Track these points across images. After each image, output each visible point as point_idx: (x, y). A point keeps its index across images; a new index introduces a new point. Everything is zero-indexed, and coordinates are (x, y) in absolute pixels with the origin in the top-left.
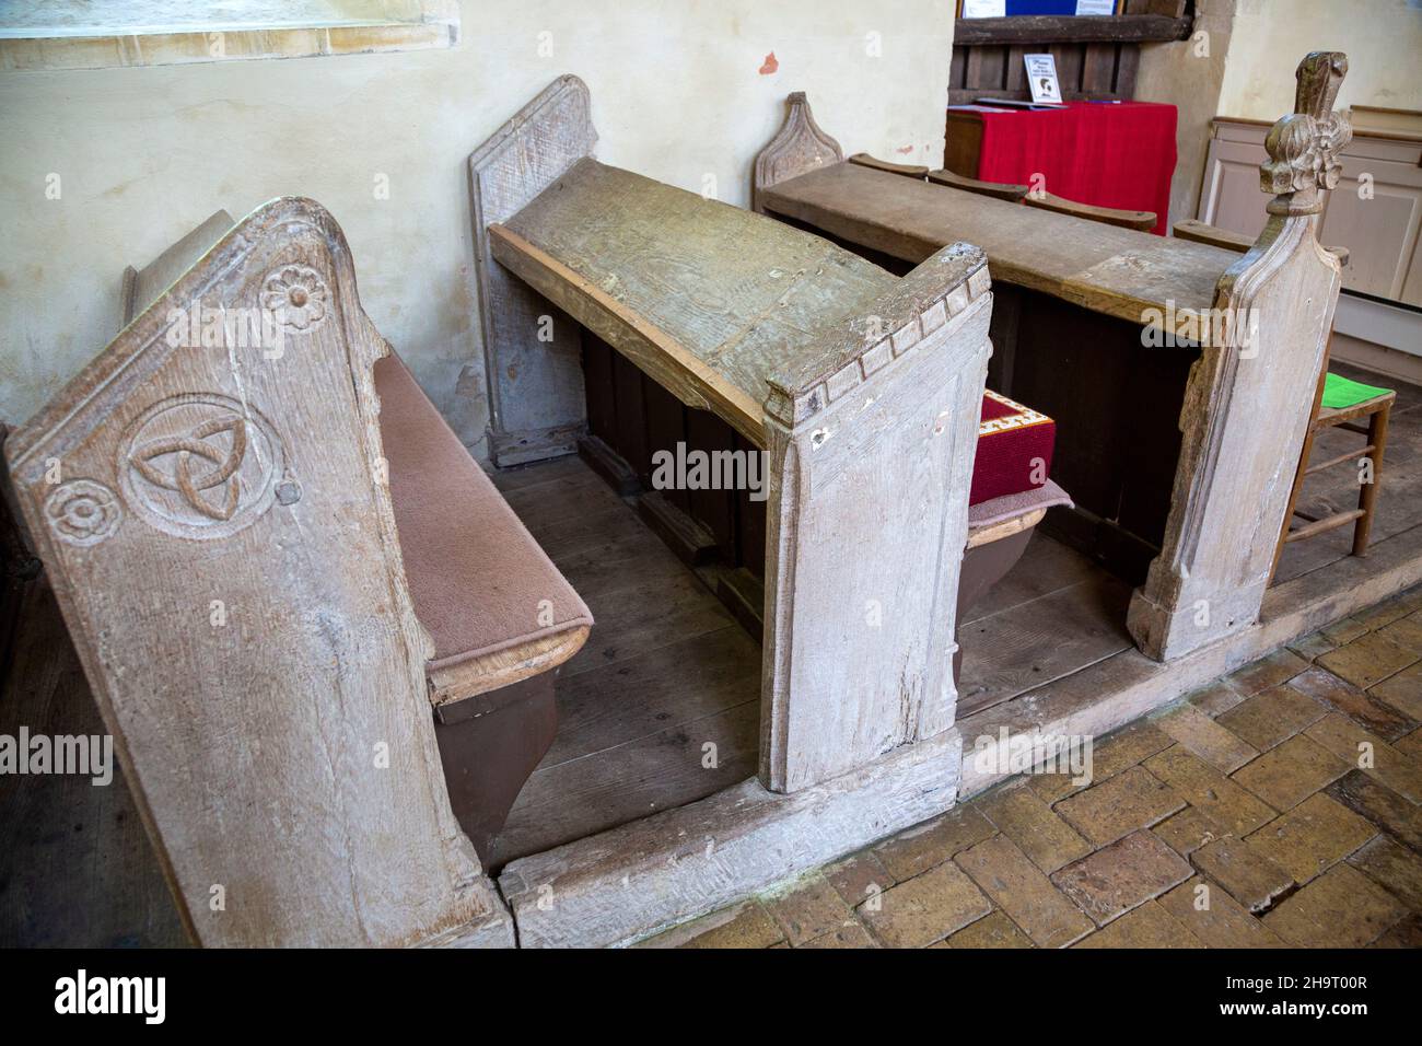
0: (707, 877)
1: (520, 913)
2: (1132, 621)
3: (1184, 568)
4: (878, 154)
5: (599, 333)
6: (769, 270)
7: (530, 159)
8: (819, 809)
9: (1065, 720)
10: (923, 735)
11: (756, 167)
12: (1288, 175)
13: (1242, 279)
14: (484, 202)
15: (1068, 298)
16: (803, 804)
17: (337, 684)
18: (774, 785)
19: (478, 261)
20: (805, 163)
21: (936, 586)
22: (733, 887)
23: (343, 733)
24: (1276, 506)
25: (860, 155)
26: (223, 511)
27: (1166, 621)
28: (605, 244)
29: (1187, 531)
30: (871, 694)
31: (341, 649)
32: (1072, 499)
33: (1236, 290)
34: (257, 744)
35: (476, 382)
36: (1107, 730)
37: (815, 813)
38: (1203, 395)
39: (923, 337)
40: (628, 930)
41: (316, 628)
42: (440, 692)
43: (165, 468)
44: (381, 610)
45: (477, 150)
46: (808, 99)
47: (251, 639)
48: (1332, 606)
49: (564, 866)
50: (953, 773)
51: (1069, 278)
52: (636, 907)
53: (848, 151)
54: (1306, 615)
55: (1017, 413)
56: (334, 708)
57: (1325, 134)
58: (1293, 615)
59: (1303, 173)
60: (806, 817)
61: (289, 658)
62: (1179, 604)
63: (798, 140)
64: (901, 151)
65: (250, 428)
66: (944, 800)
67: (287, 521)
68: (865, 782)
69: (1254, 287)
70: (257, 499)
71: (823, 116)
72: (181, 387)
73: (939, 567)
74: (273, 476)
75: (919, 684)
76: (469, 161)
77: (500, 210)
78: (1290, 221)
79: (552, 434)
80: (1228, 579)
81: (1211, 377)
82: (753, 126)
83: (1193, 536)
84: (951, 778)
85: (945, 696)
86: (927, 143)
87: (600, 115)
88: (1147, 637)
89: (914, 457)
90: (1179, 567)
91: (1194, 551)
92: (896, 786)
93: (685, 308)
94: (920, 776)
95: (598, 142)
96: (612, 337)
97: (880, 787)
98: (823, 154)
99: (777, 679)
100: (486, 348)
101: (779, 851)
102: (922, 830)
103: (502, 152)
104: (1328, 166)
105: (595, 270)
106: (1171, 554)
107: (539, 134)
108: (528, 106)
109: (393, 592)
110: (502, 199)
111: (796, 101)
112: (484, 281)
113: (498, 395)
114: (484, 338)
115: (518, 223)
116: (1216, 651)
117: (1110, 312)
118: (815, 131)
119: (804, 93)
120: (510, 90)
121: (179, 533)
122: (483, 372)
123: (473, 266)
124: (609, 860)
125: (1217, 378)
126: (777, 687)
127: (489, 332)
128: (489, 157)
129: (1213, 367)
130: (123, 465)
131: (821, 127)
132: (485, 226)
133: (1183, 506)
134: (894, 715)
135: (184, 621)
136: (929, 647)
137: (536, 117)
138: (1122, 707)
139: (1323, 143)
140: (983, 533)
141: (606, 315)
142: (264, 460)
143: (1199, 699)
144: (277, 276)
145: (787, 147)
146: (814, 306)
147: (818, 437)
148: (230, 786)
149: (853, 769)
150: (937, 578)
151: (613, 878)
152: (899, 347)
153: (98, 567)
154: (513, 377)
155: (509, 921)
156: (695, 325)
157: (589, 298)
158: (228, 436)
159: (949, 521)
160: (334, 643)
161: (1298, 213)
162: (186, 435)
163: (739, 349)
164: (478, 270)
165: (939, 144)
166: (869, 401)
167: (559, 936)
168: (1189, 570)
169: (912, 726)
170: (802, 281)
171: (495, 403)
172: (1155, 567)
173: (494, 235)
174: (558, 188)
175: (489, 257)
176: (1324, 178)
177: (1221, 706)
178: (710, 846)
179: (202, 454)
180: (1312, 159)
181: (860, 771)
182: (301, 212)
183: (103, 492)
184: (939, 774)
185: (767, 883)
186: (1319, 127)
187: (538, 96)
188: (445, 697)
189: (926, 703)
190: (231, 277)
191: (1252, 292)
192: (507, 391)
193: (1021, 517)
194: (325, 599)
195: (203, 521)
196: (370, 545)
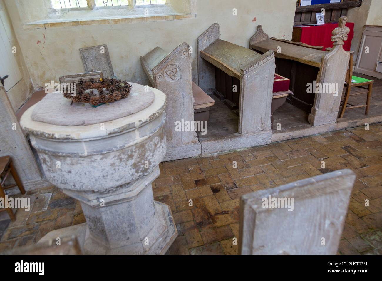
0: (229, 145)
1: (202, 143)
2: (309, 119)
3: (317, 108)
4: (277, 37)
5: (218, 67)
6: (245, 56)
7: (208, 39)
8: (247, 137)
9: (292, 132)
10: (265, 129)
11: (251, 40)
12: (335, 38)
13: (326, 56)
14: (199, 46)
15: (300, 62)
16: (244, 136)
17: (183, 103)
18: (240, 133)
19: (198, 57)
20: (260, 39)
21: (267, 103)
22: (233, 148)
23: (183, 110)
24: (338, 99)
25: (273, 37)
26: (174, 79)
27: (314, 118)
28: (220, 53)
29: (317, 101)
30: (256, 120)
31: (184, 98)
32: (293, 93)
33: (325, 58)
34: (173, 110)
35: (196, 80)
36: (302, 136)
37: (246, 138)
38: (320, 77)
39: (263, 63)
40: (217, 151)
41: (182, 95)
42: (195, 107)
43: (168, 73)
44: (190, 94)
45: (199, 37)
46: (262, 26)
47: (175, 95)
48: (356, 122)
49: (208, 139)
50: (270, 137)
51: (300, 58)
52: (218, 147)
53: (270, 37)
54: (349, 123)
55: (284, 78)
56: (182, 106)
57: (343, 31)
58: (345, 122)
59: (338, 38)
60: (245, 138)
61: (179, 99)
62: (316, 115)
63: (259, 35)
64: (282, 36)
65: (178, 69)
66: (269, 141)
67: (180, 81)
68: (255, 135)
69: (328, 57)
70: (177, 78)
71: (265, 30)
72: (171, 63)
73: (267, 100)
74: (179, 75)
75: (264, 120)
76: (197, 39)
77: (202, 48)
78: (336, 46)
79: (209, 90)
80: (327, 112)
81: (321, 74)
82: (251, 31)
83: (318, 102)
84: (270, 138)
85: (269, 123)
86: (288, 34)
87: (221, 31)
88: (311, 122)
89: (262, 81)
90: (316, 108)
91: (319, 105)
92: (260, 137)
93: (232, 62)
94: (264, 136)
95: (220, 36)
96: (220, 68)
97: (257, 136)
98: (264, 37)
99: (241, 114)
100: (198, 74)
101: (240, 143)
102: (265, 146)
103: (203, 37)
104: (344, 36)
105: (218, 57)
106: (315, 106)
107: (210, 34)
108: (208, 29)
109: (191, 92)
110: (203, 46)
111: (259, 27)
112: (199, 61)
113: (200, 82)
114: (198, 71)
115: (206, 50)
116: (326, 126)
117: (306, 64)
118: (263, 32)
119: (261, 25)
120: (205, 26)
121: (169, 81)
122: (197, 78)
123: (197, 58)
124: (215, 139)
125: (322, 74)
126: (241, 116)
127: (199, 70)
128: (201, 38)
129: (321, 72)
130: (165, 72)
131: (265, 32)
132: (200, 51)
133: (316, 97)
134: (260, 124)
135: (168, 92)
136: (266, 113)
137: (209, 31)
138: (305, 133)
139: (342, 32)
140: (275, 96)
141: (220, 64)
142: (179, 73)
143: (322, 134)
144: (183, 51)
145: (257, 36)
146: (251, 61)
147: (247, 77)
148: (170, 115)
149: (253, 132)
150: (267, 102)
151: (215, 141)
152: (260, 65)
153: (160, 84)
154: (203, 79)
155: (200, 144)
156: (233, 65)
157: (217, 62)
158: (175, 70)
159: (268, 93)
160: (184, 97)
161: (338, 45)
162: (171, 69)
163: (239, 67)
164: (198, 59)
165: (291, 34)
166: (255, 72)
167: (207, 149)
168: (318, 109)
169: (263, 127)
170: (250, 57)
171: (199, 83)
172: (312, 109)
173: (201, 52)
174: (213, 44)
175: (200, 57)
176: (343, 39)
177: (326, 136)
178: (230, 140)
179: (173, 72)
180: (340, 35)
181: (254, 133)
182: (185, 44)
183: (162, 75)
184: (268, 136)
185: (238, 149)
186: (341, 30)
187: (210, 27)
188: (195, 108)
189: (265, 124)
190: (177, 51)
191: (328, 58)
192: (201, 81)
193: (283, 95)
194: (183, 91)
195: (171, 80)
196: (189, 85)
